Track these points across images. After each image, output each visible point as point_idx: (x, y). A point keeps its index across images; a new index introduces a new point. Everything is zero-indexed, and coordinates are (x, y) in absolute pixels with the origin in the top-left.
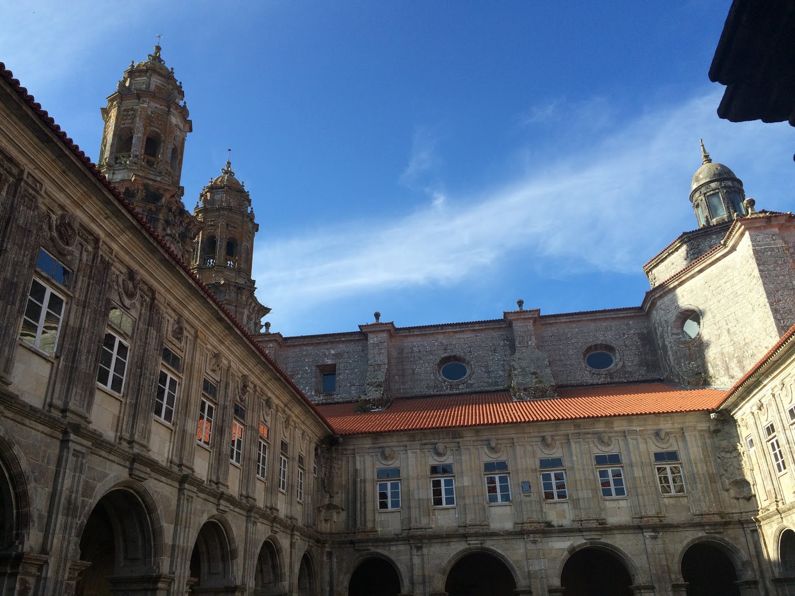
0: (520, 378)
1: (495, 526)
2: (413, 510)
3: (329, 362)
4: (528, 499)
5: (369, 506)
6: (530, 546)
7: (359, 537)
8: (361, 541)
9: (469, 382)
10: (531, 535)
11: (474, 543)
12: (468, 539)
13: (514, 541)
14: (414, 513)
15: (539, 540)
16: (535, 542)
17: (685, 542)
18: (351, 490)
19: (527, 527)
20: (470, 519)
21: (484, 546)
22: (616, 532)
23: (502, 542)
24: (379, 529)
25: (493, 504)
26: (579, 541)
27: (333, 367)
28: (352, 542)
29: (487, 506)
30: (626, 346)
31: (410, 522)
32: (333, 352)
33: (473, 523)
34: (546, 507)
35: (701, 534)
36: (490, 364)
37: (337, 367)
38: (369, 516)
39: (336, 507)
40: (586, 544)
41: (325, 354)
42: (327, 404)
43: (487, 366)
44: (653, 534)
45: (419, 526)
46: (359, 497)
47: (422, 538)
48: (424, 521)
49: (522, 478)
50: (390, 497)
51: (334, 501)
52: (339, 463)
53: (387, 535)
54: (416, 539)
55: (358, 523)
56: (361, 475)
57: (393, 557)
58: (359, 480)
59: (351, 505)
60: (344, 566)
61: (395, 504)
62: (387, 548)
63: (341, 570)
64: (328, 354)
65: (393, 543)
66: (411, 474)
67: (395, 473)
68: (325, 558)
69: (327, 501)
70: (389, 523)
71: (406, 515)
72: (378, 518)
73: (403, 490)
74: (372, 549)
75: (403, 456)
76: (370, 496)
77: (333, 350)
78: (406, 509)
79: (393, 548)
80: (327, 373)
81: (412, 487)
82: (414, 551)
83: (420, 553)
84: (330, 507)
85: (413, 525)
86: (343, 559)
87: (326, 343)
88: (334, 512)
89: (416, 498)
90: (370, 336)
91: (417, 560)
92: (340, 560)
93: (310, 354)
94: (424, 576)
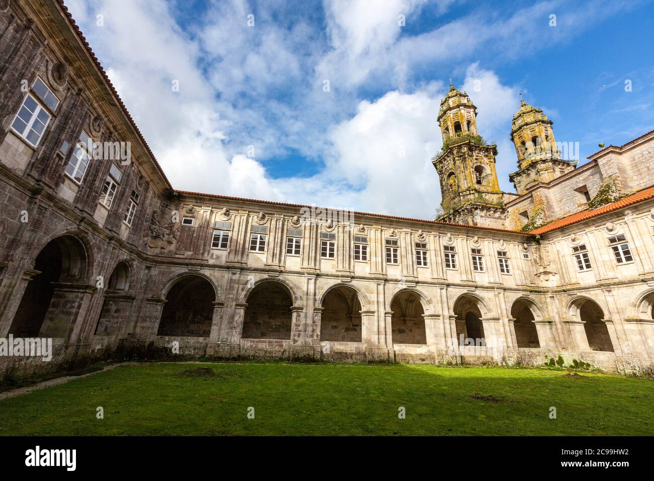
2: (600, 268)
3: (581, 185)
5: (571, 270)
7: (568, 287)
8: (569, 290)
12: (649, 283)
14: (602, 270)
18: (558, 262)
20: (647, 268)
24: (581, 282)
27: (585, 186)
28: (564, 291)
31: (600, 277)
32: (581, 179)
33: (651, 271)
37: (587, 186)
38: (573, 275)
39: (550, 273)
41: (577, 182)
45: (607, 277)
46: (563, 266)
47: (609, 285)
48: (611, 275)
50: (585, 262)
51: (548, 269)
52: (546, 249)
53: (587, 286)
54: (606, 286)
55: (566, 280)
56: (562, 253)
57: (593, 298)
58: (560, 256)
59: (560, 271)
60: (564, 304)
61: (588, 266)
62: (588, 292)
63: (562, 306)
64: (579, 181)
65: (591, 289)
66: (593, 246)
67: (583, 247)
68: (549, 300)
69: (542, 270)
70: (587, 278)
71: (597, 272)
72: (579, 275)
73: (590, 257)
74: (579, 294)
75: (585, 237)
76: (570, 264)
77: (581, 178)
78: (597, 269)
79: (591, 292)
80: (584, 191)
81: (596, 255)
82: (606, 293)
83: (611, 294)
84: (546, 273)
85: (603, 277)
86: (562, 300)
87: (575, 175)
88: (551, 276)
89: (601, 260)
90: (599, 161)
91: (610, 299)
92: (561, 301)
93: (568, 185)
94: (617, 309)
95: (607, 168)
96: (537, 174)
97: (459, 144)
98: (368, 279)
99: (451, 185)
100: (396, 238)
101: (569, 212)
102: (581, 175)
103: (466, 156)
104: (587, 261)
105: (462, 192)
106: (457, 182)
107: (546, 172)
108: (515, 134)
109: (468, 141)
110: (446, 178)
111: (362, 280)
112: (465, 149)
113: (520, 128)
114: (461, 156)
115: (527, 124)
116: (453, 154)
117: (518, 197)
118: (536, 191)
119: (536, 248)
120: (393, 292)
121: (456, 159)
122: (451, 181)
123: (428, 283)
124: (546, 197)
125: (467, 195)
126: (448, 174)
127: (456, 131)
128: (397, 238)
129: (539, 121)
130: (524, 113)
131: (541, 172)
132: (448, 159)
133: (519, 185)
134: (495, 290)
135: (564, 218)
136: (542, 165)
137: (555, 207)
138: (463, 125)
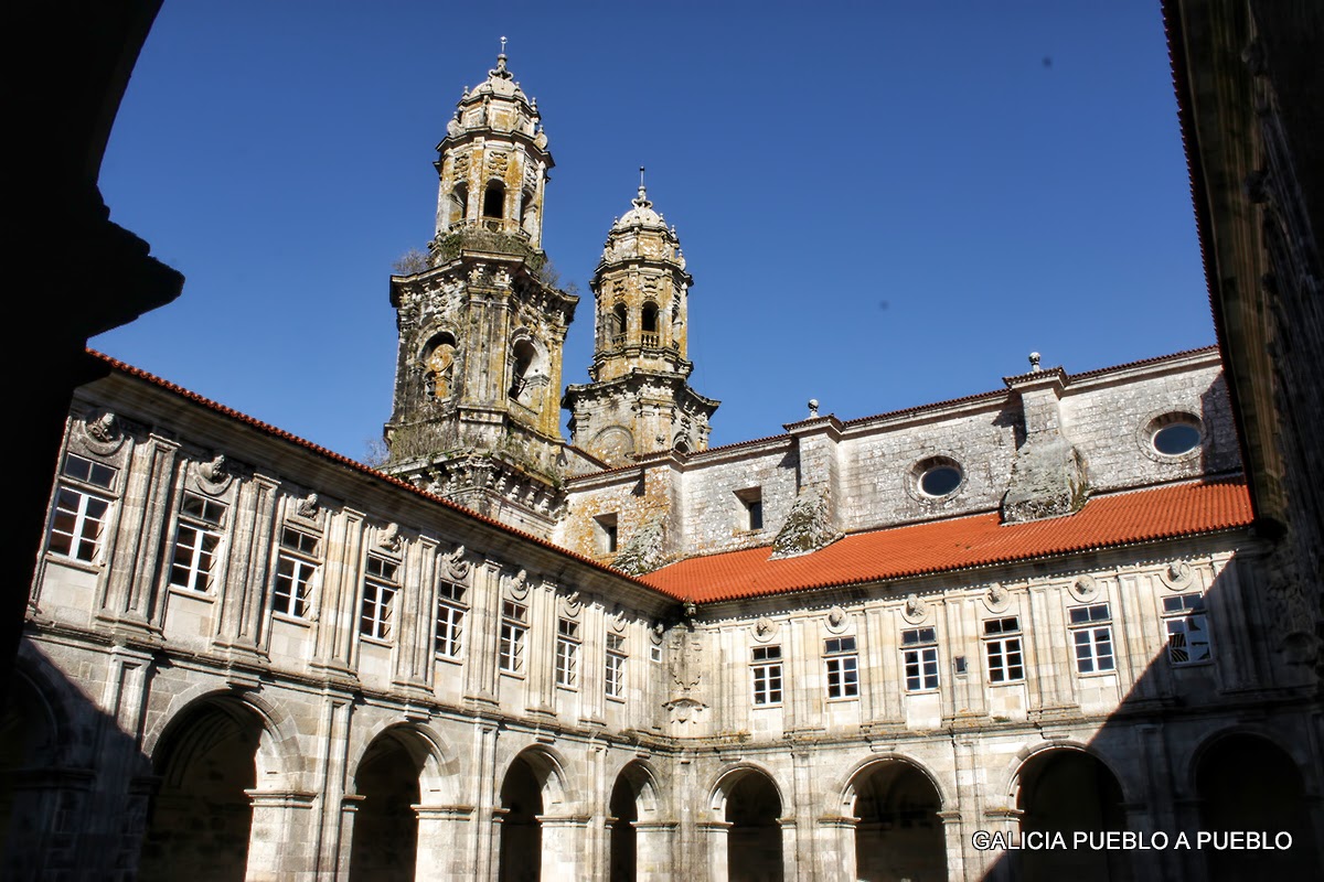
0: (1020, 485)
1: (913, 723)
2: (798, 704)
3: (752, 484)
4: (964, 681)
5: (741, 700)
6: (963, 751)
7: (727, 742)
8: (727, 749)
9: (961, 496)
10: (964, 735)
11: (882, 749)
12: (873, 743)
13: (940, 745)
14: (801, 709)
15: (974, 741)
16: (969, 745)
17: (1202, 738)
18: (717, 679)
19: (959, 724)
20: (878, 714)
21: (896, 752)
22: (1093, 725)
23: (921, 747)
24: (753, 732)
25: (913, 691)
26: (1035, 742)
27: (758, 490)
28: (716, 750)
29: (903, 695)
30: (1217, 411)
31: (794, 723)
32: (756, 468)
33: (882, 720)
34: (990, 693)
35: (1231, 723)
36: (993, 464)
37: (763, 491)
38: (741, 714)
39: (692, 702)
40: (1047, 745)
41: (745, 473)
42: (748, 548)
43: (988, 470)
44: (1149, 726)
45: (806, 726)
46: (725, 688)
47: (807, 743)
48: (814, 721)
49: (957, 651)
50: (769, 687)
51: (691, 695)
52: (698, 641)
53: (764, 742)
54: (798, 744)
55: (725, 724)
56: (729, 658)
57: (770, 770)
58: (725, 664)
59: (716, 700)
60: (707, 781)
61: (776, 697)
62: (763, 758)
63: (702, 786)
64: (749, 472)
65: (771, 751)
66: (796, 654)
67: (775, 652)
68: (678, 770)
69: (679, 695)
70: (768, 722)
71: (790, 713)
72: (753, 716)
73: (785, 676)
74: (744, 760)
75: (786, 628)
76: (741, 685)
77: (755, 465)
78: (791, 704)
79: (771, 758)
80: (753, 500)
81: (796, 673)
82: (798, 761)
83: (806, 764)
84: (686, 702)
85: (798, 725)
86: (704, 772)
87: (745, 457)
88: (693, 709)
89: (804, 687)
90: (802, 440)
91: (802, 774)
92: (701, 773)
93: (725, 475)
94: (810, 794)
95: (812, 463)
96: (634, 409)
97: (495, 258)
98: (309, 685)
99: (433, 374)
101: (712, 545)
102: (757, 460)
103: (505, 301)
104: (776, 684)
105: (469, 411)
106: (456, 371)
107: (657, 411)
108: (607, 275)
109: (520, 260)
110: (422, 346)
111: (291, 685)
112: (504, 280)
113: (625, 264)
114: (489, 296)
115: (642, 262)
116: (466, 278)
117: (600, 470)
118: (656, 469)
119: (678, 636)
120: (368, 733)
121: (475, 298)
122: (436, 362)
123: (457, 713)
124: (674, 491)
125: (480, 423)
126: (432, 333)
127: (486, 213)
128: (398, 555)
129: (670, 267)
130: (641, 227)
131: (645, 408)
132: (447, 288)
133: (585, 423)
134: (592, 740)
135: (699, 556)
136: (653, 390)
137: (685, 522)
138: (512, 201)
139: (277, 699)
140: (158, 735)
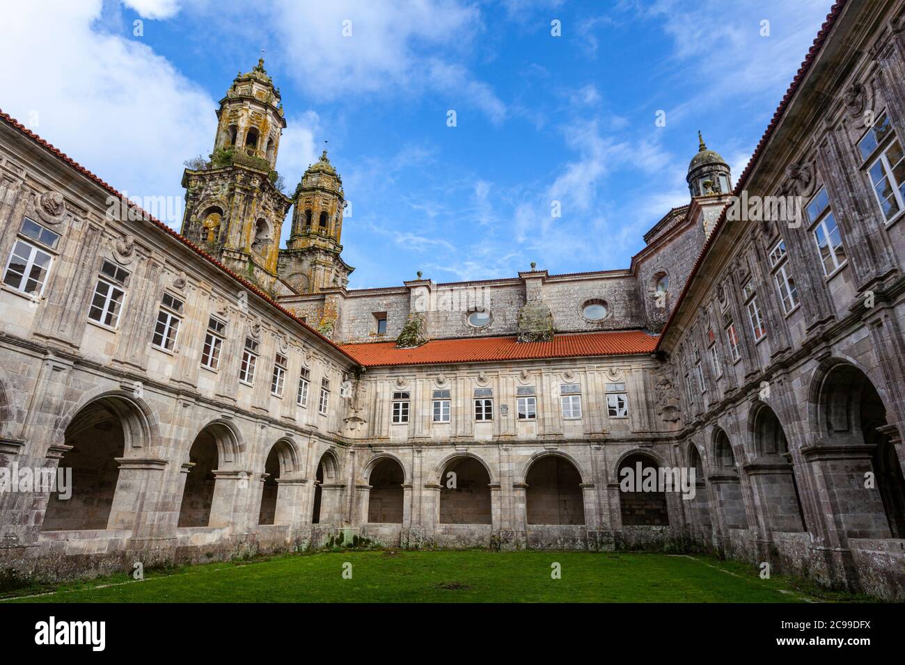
0: (524, 325)
1: (477, 438)
2: (417, 424)
3: (382, 310)
4: (506, 418)
5: (385, 420)
6: (504, 453)
7: (376, 442)
8: (376, 445)
9: (490, 327)
10: (504, 445)
11: (461, 450)
12: (457, 446)
13: (491, 449)
14: (418, 426)
15: (510, 448)
16: (506, 450)
17: (622, 453)
18: (373, 407)
19: (502, 439)
20: (460, 432)
21: (468, 452)
22: (569, 444)
23: (482, 450)
24: (391, 437)
25: (478, 421)
26: (540, 450)
27: (386, 313)
28: (370, 446)
29: (473, 422)
30: (616, 301)
31: (414, 433)
32: (385, 302)
33: (462, 435)
34: (519, 425)
35: (636, 447)
36: (507, 313)
37: (387, 315)
38: (385, 427)
39: (359, 419)
40: (546, 452)
41: (379, 304)
42: (377, 342)
43: (504, 316)
44: (598, 446)
45: (421, 435)
46: (377, 413)
47: (421, 444)
48: (425, 433)
49: (502, 402)
50: (402, 413)
51: (360, 415)
52: (364, 387)
53: (397, 442)
54: (417, 445)
55: (376, 432)
56: (380, 397)
57: (400, 458)
58: (378, 400)
59: (371, 419)
60: (364, 463)
61: (405, 419)
62: (396, 451)
63: (361, 465)
64: (381, 304)
65: (400, 447)
66: (418, 397)
67: (406, 395)
68: (348, 456)
69: (352, 415)
70: (399, 433)
71: (412, 428)
72: (392, 429)
73: (411, 408)
74: (385, 452)
75: (413, 383)
76: (386, 412)
77: (385, 301)
78: (413, 423)
79: (400, 451)
80: (381, 317)
81: (417, 407)
82: (416, 454)
83: (420, 455)
84: (355, 419)
85: (417, 434)
86: (362, 458)
87: (380, 295)
88: (358, 423)
89: (421, 415)
90: (412, 290)
91: (417, 461)
92: (361, 458)
93: (368, 304)
94: (421, 472)
96: (311, 265)
97: (252, 170)
98: (169, 392)
99: (206, 228)
100: (224, 319)
101: (358, 339)
102: (386, 297)
103: (255, 195)
104: (405, 412)
105: (228, 251)
106: (222, 228)
107: (323, 268)
108: (302, 194)
109: (267, 174)
110: (202, 212)
112: (256, 183)
113: (314, 189)
114: (246, 190)
115: (323, 189)
116: (233, 178)
117: (293, 294)
118: (332, 296)
119: (354, 383)
120: (200, 424)
121: (238, 190)
122: (209, 222)
123: (249, 415)
124: (340, 309)
125: (235, 260)
126: (208, 206)
127: (248, 143)
128: (226, 319)
129: (337, 195)
130: (324, 172)
131: (318, 266)
132: (220, 182)
133: (283, 270)
134: (312, 436)
136: (322, 257)
137: (344, 326)
138: (262, 141)
139: (150, 400)
140: (70, 418)
